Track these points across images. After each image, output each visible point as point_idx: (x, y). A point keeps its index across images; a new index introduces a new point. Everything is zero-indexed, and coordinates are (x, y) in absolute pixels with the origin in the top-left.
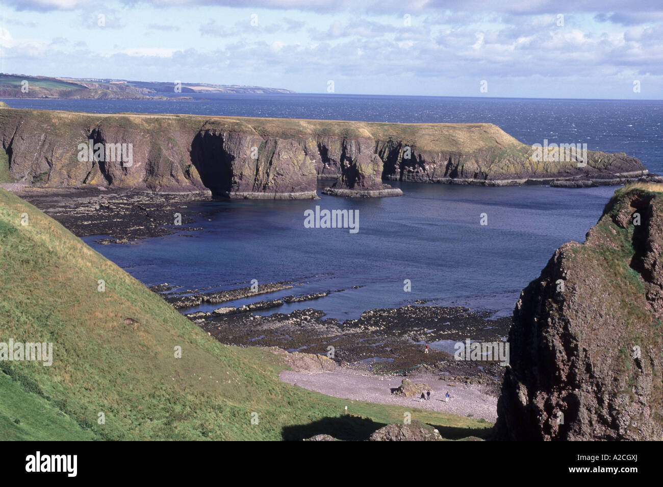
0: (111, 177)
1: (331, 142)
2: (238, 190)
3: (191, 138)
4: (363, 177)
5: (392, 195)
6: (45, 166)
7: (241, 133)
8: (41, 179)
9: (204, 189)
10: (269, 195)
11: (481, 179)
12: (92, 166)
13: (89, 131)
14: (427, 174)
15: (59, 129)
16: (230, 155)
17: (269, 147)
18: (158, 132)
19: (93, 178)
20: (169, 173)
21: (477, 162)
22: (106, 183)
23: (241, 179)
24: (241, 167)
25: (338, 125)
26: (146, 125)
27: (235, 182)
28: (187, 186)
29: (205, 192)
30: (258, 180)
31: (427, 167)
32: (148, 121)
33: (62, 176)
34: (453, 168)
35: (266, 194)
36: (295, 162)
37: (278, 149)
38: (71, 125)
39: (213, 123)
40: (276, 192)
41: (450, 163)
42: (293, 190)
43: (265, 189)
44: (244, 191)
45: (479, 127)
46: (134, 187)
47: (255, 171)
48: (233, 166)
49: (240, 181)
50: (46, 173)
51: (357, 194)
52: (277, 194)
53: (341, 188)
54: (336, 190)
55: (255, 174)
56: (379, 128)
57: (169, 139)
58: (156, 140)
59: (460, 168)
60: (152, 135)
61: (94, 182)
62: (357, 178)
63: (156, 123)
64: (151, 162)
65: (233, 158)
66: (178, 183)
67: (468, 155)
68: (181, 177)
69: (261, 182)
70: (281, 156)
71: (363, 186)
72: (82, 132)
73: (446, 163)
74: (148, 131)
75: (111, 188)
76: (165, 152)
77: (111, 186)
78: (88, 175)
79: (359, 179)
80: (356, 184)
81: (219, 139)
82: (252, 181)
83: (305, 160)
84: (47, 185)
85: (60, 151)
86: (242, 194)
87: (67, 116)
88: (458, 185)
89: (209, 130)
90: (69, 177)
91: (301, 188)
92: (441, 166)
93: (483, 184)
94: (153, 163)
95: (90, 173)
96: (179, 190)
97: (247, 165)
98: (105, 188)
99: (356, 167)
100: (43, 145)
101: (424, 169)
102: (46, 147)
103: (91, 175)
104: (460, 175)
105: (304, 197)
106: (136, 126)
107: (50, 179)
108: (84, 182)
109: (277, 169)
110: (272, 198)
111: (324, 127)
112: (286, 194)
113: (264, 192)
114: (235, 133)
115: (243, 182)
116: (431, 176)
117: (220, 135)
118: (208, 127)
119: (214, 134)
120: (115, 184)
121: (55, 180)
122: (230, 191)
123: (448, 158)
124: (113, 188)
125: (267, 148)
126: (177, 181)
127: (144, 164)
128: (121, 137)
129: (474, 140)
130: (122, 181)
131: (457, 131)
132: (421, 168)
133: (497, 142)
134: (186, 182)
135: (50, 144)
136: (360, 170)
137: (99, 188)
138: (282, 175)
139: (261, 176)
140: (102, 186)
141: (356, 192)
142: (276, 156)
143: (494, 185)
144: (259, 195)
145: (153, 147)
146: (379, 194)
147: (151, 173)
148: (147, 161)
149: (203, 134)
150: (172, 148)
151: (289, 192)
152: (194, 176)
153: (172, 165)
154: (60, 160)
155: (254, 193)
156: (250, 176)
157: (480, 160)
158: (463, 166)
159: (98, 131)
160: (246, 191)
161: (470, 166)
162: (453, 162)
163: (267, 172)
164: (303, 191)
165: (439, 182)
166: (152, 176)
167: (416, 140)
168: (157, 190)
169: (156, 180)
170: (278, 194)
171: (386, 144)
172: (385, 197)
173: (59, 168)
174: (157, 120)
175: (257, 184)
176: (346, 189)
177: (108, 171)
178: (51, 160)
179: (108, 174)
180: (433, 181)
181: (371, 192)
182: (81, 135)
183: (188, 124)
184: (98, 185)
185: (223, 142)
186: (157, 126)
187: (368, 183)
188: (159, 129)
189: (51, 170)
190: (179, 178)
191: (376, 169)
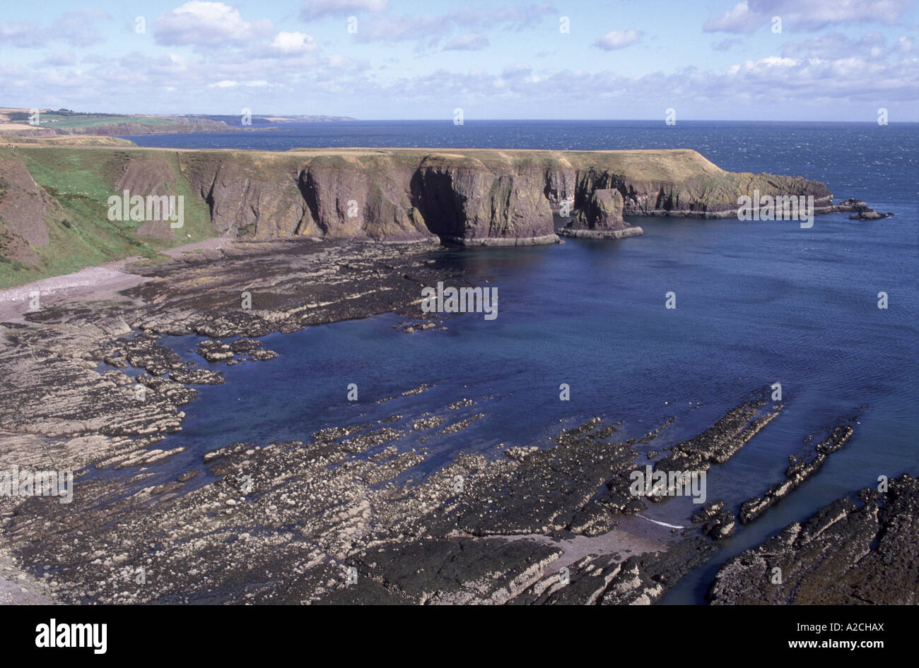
0: (326, 226)
1: (534, 174)
2: (473, 236)
3: (409, 177)
4: (606, 215)
5: (635, 236)
6: (251, 216)
7: (473, 170)
8: (248, 232)
9: (431, 236)
10: (510, 240)
11: (699, 210)
12: (302, 213)
13: (296, 173)
14: (640, 207)
15: (263, 172)
16: (461, 196)
17: (504, 185)
18: (374, 170)
19: (305, 228)
20: (393, 218)
21: (689, 192)
22: (320, 232)
23: (475, 223)
24: (475, 209)
25: (538, 155)
26: (361, 164)
27: (469, 227)
28: (415, 233)
29: (433, 239)
30: (495, 224)
31: (639, 199)
32: (363, 159)
33: (271, 227)
34: (666, 199)
35: (507, 239)
36: (532, 201)
37: (514, 186)
38: (275, 167)
39: (435, 159)
40: (517, 237)
41: (662, 194)
42: (534, 234)
43: (504, 233)
44: (480, 236)
45: (683, 153)
46: (354, 236)
47: (490, 213)
48: (465, 208)
49: (475, 226)
50: (253, 224)
51: (599, 235)
52: (518, 239)
53: (579, 228)
54: (574, 231)
55: (490, 216)
56: (576, 156)
57: (388, 178)
58: (373, 180)
59: (674, 199)
60: (368, 175)
61: (306, 232)
62: (597, 217)
63: (371, 161)
64: (369, 207)
65: (465, 199)
66: (404, 229)
67: (679, 184)
68: (407, 222)
69: (499, 226)
70: (518, 195)
71: (606, 225)
72: (289, 175)
73: (657, 194)
74: (364, 172)
75: (327, 239)
76: (385, 195)
77: (326, 236)
78: (299, 225)
79: (600, 218)
80: (596, 224)
81: (447, 178)
82: (487, 226)
83: (540, 198)
84: (255, 239)
85: (267, 198)
86: (478, 240)
87: (270, 156)
88: (675, 217)
89: (431, 167)
90: (279, 227)
91: (542, 230)
92: (652, 197)
93: (703, 216)
94: (372, 208)
95: (301, 222)
96: (405, 238)
97: (481, 207)
98: (320, 238)
99: (597, 204)
100: (247, 192)
101: (636, 201)
102: (251, 194)
103: (303, 225)
104: (675, 206)
105: (548, 241)
106: (351, 166)
107: (257, 230)
108: (296, 232)
109: (516, 210)
110: (514, 244)
111: (524, 158)
112: (529, 239)
113: (504, 237)
114: (464, 169)
115: (479, 226)
116: (644, 208)
117: (447, 172)
118: (429, 163)
119: (439, 172)
120: (331, 233)
121: (264, 232)
122: (464, 237)
123: (659, 188)
124: (330, 238)
125: (502, 186)
126: (403, 227)
127: (362, 209)
128: (335, 180)
129: (682, 168)
130: (339, 230)
131: (663, 159)
132: (632, 200)
133: (704, 170)
134: (412, 229)
135: (255, 190)
136: (601, 207)
137: (313, 238)
138: (522, 217)
139: (498, 219)
140: (316, 236)
141: (598, 232)
142: (513, 195)
143: (715, 217)
144: (498, 241)
145: (370, 190)
146: (623, 234)
147: (370, 219)
148: (364, 205)
149: (424, 173)
150: (391, 189)
151: (531, 236)
152: (419, 221)
153: (395, 210)
154: (268, 208)
155: (492, 239)
156: (485, 219)
157: (692, 190)
158: (677, 197)
159: (309, 173)
160: (482, 237)
161: (685, 197)
162: (665, 193)
163: (504, 214)
164: (546, 235)
165: (653, 214)
166: (372, 223)
167: (624, 169)
168: (381, 239)
169: (378, 227)
170: (520, 240)
171: (588, 174)
172: (629, 237)
173: (268, 217)
174: (372, 158)
175: (494, 229)
176: (584, 229)
177: (323, 219)
178: (258, 210)
179: (323, 222)
180: (647, 214)
181: (616, 232)
182: (288, 179)
183: (403, 161)
184: (311, 236)
185: (451, 180)
186: (373, 164)
187: (610, 223)
188: (375, 168)
189: (257, 220)
190: (405, 224)
191: (618, 206)
